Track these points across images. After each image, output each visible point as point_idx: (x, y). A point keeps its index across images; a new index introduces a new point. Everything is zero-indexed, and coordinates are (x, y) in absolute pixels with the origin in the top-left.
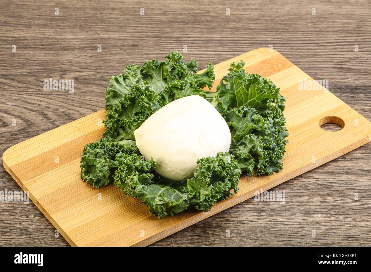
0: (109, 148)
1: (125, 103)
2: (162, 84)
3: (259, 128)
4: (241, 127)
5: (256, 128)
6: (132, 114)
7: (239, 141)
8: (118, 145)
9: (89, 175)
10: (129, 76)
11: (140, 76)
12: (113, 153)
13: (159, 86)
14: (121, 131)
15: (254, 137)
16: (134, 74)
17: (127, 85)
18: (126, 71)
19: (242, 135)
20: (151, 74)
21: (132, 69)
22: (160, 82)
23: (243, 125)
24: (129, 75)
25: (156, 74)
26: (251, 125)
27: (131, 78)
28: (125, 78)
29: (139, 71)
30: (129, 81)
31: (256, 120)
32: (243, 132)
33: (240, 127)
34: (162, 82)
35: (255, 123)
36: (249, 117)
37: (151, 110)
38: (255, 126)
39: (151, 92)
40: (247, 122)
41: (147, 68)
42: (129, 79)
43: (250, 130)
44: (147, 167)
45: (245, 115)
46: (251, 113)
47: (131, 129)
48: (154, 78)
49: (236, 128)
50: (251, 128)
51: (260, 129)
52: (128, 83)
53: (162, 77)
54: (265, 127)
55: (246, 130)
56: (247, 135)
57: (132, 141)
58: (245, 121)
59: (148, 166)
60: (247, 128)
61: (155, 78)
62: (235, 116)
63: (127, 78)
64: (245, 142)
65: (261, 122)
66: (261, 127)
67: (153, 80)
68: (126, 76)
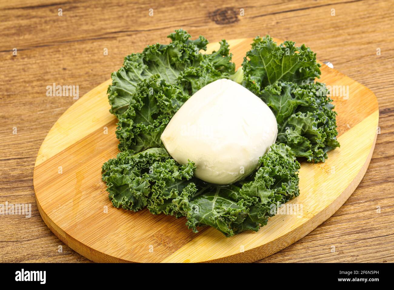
0: (136, 161)
1: (138, 106)
2: (172, 72)
3: (305, 103)
4: (283, 107)
5: (301, 104)
6: (148, 117)
7: (284, 123)
8: (147, 155)
9: (124, 198)
10: (132, 69)
11: (144, 66)
12: (143, 165)
13: (169, 75)
14: (140, 139)
15: (301, 115)
16: (138, 65)
17: (131, 80)
18: (127, 64)
19: (285, 115)
20: (155, 60)
21: (133, 60)
22: (169, 70)
23: (284, 103)
24: (132, 67)
25: (162, 60)
26: (294, 102)
27: (135, 71)
28: (128, 71)
29: (141, 61)
30: (133, 74)
31: (299, 94)
32: (286, 111)
33: (281, 106)
34: (170, 68)
35: (298, 99)
36: (288, 93)
37: (172, 108)
38: (299, 102)
39: (168, 86)
40: (288, 100)
41: (150, 54)
42: (133, 72)
43: (294, 107)
44: (188, 174)
45: (283, 92)
46: (290, 88)
47: (151, 135)
48: (160, 65)
49: (277, 109)
50: (295, 105)
51: (307, 104)
52: (133, 77)
53: (170, 62)
54: (312, 101)
55: (290, 108)
56: (292, 114)
57: (157, 148)
58: (285, 99)
59: (190, 173)
60: (291, 106)
61: (162, 65)
62: (271, 95)
63: (130, 71)
64: (292, 123)
65: (305, 96)
66: (307, 102)
67: (160, 69)
68: (129, 69)
